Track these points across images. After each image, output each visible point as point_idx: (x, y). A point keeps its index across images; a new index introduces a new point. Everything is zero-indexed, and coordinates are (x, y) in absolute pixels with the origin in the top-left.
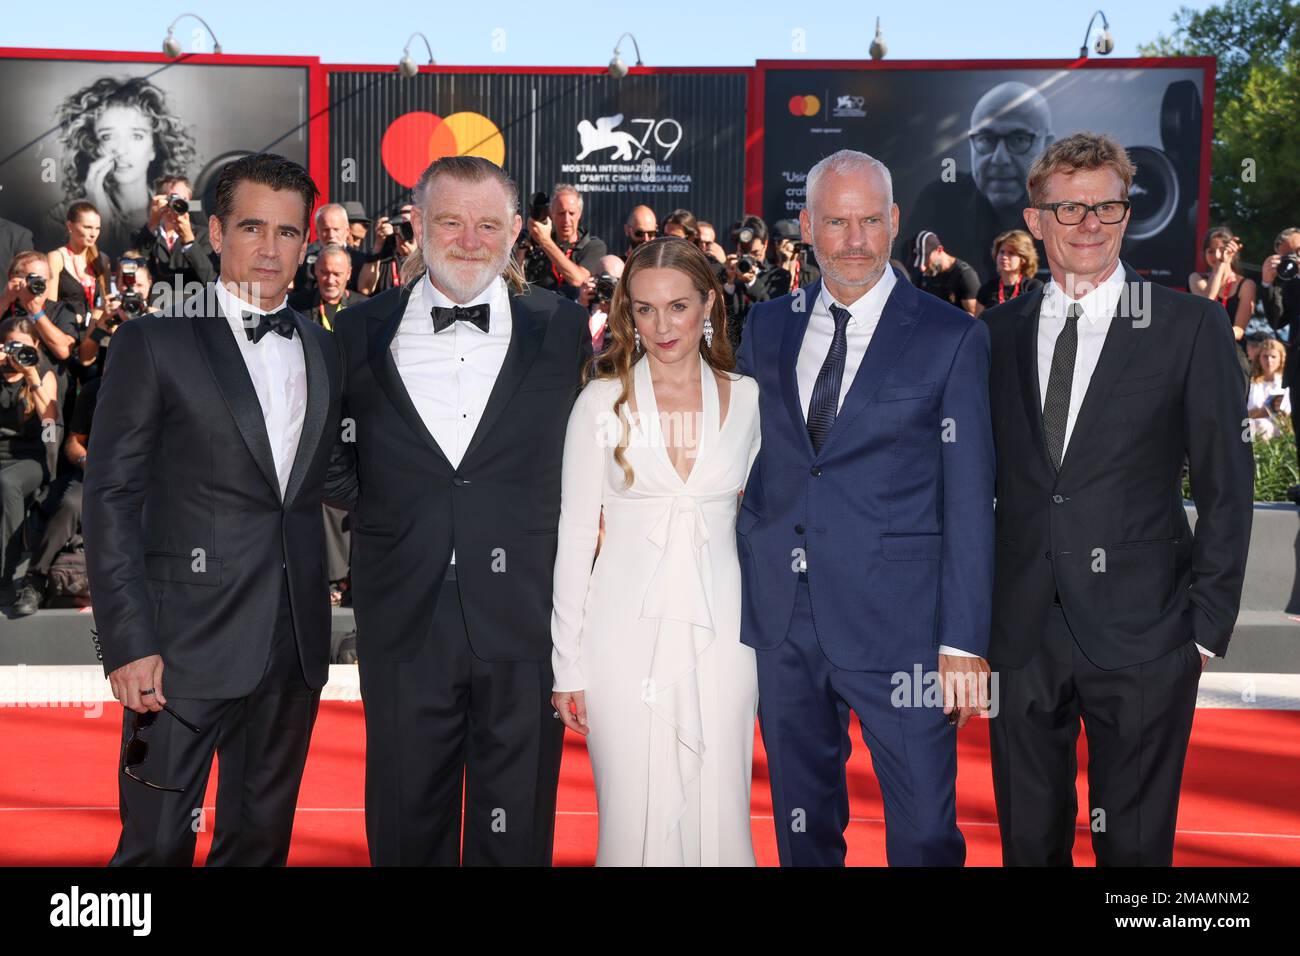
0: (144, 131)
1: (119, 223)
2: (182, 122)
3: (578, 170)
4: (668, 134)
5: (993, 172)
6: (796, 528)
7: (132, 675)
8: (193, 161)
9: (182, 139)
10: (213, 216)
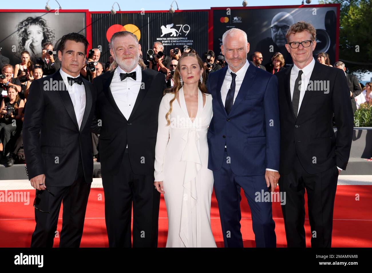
0: (41, 31)
1: (34, 57)
2: (51, 29)
3: (161, 40)
4: (186, 29)
5: (278, 37)
6: (223, 136)
7: (37, 179)
8: (54, 39)
9: (51, 33)
10: (59, 51)
